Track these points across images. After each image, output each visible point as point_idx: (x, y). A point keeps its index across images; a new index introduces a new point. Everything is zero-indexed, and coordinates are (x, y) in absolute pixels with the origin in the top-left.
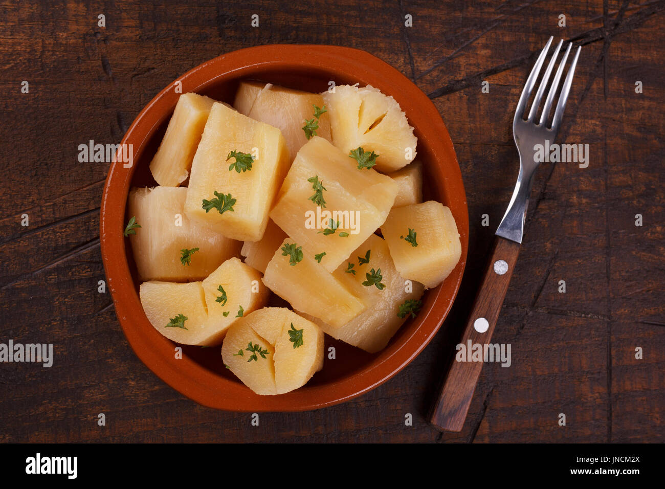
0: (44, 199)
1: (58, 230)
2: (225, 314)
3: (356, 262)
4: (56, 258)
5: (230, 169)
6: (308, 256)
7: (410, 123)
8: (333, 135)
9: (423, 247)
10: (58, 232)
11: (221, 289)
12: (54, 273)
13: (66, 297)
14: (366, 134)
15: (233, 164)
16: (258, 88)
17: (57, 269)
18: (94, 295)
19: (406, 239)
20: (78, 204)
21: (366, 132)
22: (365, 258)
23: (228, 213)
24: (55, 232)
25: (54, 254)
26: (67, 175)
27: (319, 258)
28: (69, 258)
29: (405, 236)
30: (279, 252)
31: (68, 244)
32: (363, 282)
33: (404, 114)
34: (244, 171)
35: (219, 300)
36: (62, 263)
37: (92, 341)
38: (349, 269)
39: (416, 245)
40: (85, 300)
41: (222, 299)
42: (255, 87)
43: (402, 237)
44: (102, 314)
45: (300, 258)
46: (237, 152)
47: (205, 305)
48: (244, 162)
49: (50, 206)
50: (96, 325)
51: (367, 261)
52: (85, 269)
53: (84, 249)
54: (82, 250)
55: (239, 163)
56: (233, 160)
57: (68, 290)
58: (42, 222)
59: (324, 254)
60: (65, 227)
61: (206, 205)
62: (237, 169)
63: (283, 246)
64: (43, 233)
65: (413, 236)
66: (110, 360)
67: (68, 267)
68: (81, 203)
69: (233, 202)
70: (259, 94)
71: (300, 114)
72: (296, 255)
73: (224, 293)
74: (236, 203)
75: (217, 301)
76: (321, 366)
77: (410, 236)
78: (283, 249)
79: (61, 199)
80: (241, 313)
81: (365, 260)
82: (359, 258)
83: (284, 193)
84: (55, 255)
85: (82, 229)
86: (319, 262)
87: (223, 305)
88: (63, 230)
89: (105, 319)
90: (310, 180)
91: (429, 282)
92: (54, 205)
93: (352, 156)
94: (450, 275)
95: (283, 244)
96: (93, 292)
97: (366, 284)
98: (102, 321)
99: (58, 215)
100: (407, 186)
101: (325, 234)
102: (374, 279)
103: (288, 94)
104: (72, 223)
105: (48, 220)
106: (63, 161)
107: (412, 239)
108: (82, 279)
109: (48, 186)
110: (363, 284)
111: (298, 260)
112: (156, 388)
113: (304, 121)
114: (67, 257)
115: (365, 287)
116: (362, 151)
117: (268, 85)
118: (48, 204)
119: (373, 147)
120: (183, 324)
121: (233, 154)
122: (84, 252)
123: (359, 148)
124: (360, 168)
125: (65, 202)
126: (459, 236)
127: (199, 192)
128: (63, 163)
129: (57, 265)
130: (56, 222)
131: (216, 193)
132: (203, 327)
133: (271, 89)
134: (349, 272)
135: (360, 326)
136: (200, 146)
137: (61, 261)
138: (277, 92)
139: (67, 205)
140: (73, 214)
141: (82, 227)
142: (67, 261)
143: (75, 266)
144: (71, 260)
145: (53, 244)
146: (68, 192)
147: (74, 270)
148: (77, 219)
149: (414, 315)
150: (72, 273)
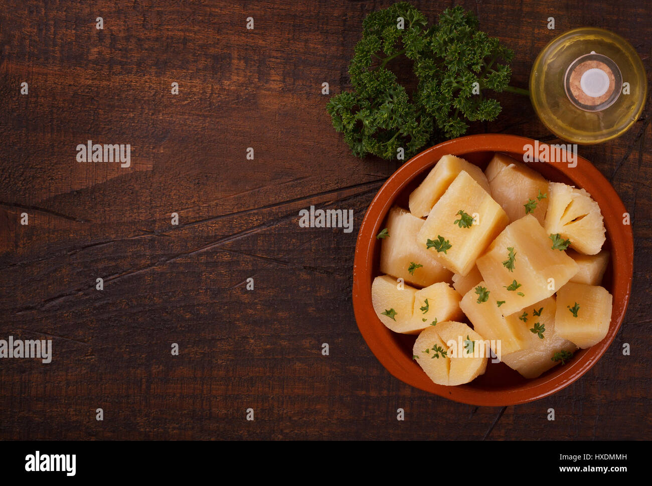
0: (202, 201)
1: (210, 224)
2: (424, 320)
3: (531, 313)
4: (206, 245)
5: (455, 223)
6: (492, 300)
7: (605, 226)
8: (547, 215)
9: (581, 319)
10: (210, 226)
11: (426, 302)
12: (204, 255)
13: (211, 273)
14: (566, 226)
15: (458, 220)
16: (504, 165)
17: (207, 253)
18: (231, 274)
19: (570, 310)
20: (226, 208)
21: (567, 224)
22: (538, 312)
23: (442, 253)
24: (208, 226)
25: (205, 241)
26: (220, 186)
27: (500, 303)
28: (216, 246)
29: (571, 308)
30: (474, 290)
31: (216, 236)
32: (530, 328)
33: (602, 218)
34: (465, 227)
35: (423, 309)
36: (211, 249)
37: (226, 307)
38: (523, 316)
39: (576, 316)
40: (224, 278)
41: (425, 309)
42: (502, 163)
43: (569, 307)
44: (235, 289)
45: (486, 299)
46: (464, 212)
47: (413, 308)
48: (466, 221)
49: (206, 207)
50: (230, 296)
51: (539, 315)
52: (226, 255)
53: (227, 240)
54: (225, 241)
55: (462, 221)
56: (460, 217)
57: (213, 269)
58: (199, 217)
59: (504, 302)
60: (215, 223)
61: (430, 243)
62: (459, 225)
63: (476, 287)
64: (199, 226)
65: (576, 309)
66: (237, 322)
67: (215, 251)
68: (228, 207)
69: (449, 247)
70: (503, 170)
71: (527, 194)
72: (484, 296)
73: (428, 306)
74: (451, 248)
75: (421, 309)
76: (484, 371)
77: (574, 308)
78: (476, 289)
79: (214, 203)
80: (434, 323)
81: (538, 313)
82: (534, 310)
83: (490, 250)
84: (206, 243)
85: (227, 226)
86: (499, 306)
87: (424, 314)
88: (214, 225)
89: (237, 292)
90: (509, 249)
91: (580, 344)
92: (209, 206)
93: (551, 238)
94: (597, 344)
95: (478, 285)
96: (230, 272)
97: (533, 330)
98: (235, 294)
99: (211, 214)
100: (588, 271)
101: (508, 289)
102: (538, 329)
103: (523, 176)
104: (220, 221)
105: (203, 217)
106: (218, 175)
107: (575, 311)
108: (223, 262)
109: (206, 192)
110: (530, 330)
111: (484, 300)
112: (268, 346)
113: (528, 199)
114: (215, 244)
115: (531, 332)
116: (559, 237)
117: (512, 165)
118: (205, 205)
119: (568, 236)
120: (394, 316)
121: (461, 213)
122: (227, 242)
123: (558, 234)
124: (553, 248)
125: (217, 205)
126: (610, 320)
127: (429, 232)
128: (218, 177)
129: (207, 250)
130: (209, 219)
131: (439, 237)
132: (406, 322)
133: (514, 168)
134: (521, 319)
135: (521, 358)
136: (441, 198)
137: (210, 247)
138: (516, 172)
139: (218, 207)
140: (221, 214)
141: (227, 224)
142: (214, 248)
143: (219, 252)
144: (217, 247)
145: (205, 235)
146: (220, 198)
147: (218, 254)
148: (224, 218)
149: (563, 363)
150: (217, 257)
